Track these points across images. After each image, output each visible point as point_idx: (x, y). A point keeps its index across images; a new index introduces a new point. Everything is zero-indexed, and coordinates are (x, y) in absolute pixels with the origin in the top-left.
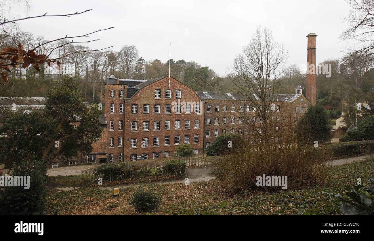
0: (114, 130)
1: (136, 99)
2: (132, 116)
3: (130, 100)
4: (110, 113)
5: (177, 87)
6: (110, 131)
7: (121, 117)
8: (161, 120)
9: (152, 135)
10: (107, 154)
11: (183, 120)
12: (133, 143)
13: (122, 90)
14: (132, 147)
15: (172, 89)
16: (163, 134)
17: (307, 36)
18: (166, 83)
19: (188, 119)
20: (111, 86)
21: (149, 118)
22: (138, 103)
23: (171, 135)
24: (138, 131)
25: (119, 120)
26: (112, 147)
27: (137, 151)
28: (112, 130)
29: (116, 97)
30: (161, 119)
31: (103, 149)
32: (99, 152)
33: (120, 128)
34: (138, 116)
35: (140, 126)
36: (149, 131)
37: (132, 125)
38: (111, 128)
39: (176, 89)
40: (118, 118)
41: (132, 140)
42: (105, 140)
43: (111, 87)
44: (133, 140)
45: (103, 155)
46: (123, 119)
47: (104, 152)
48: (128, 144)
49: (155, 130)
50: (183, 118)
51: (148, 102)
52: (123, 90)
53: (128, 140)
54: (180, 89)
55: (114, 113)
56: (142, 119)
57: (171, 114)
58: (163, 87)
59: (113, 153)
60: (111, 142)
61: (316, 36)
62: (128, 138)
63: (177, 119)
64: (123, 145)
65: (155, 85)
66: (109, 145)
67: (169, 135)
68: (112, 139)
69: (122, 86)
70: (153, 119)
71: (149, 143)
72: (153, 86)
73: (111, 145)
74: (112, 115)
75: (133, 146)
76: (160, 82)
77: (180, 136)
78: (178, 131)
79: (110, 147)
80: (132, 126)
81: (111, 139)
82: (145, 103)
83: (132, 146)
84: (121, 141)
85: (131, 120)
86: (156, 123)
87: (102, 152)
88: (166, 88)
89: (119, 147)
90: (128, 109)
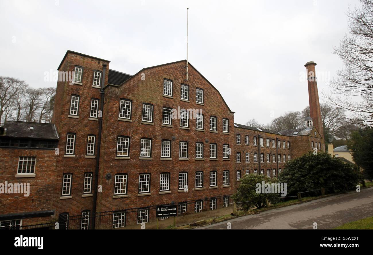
0: (74, 156)
1: (130, 90)
2: (120, 123)
3: (116, 89)
4: (69, 116)
5: (197, 83)
6: (65, 156)
7: (93, 127)
8: (174, 139)
9: (156, 168)
10: (52, 213)
11: (207, 142)
12: (119, 184)
13: (97, 71)
14: (117, 195)
15: (190, 84)
16: (177, 167)
17: (306, 66)
18: (181, 72)
19: (213, 141)
20: (75, 58)
21: (152, 131)
22: (133, 99)
23: (190, 169)
24: (131, 157)
25: (87, 133)
26: (66, 196)
27: (127, 204)
28: (70, 155)
29: (85, 82)
30: (173, 137)
31: (43, 203)
32: (33, 211)
33: (89, 152)
34: (132, 124)
35: (135, 147)
36: (151, 158)
37: (119, 143)
38: (68, 151)
39: (197, 86)
40: (87, 129)
41: (117, 177)
42: (49, 178)
43: (76, 60)
44: (120, 177)
45: (40, 218)
46: (97, 132)
47: (45, 210)
48: (108, 187)
49: (163, 158)
50: (207, 140)
51: (152, 101)
52: (101, 72)
53: (109, 177)
54: (202, 87)
55: (78, 117)
56: (138, 133)
57: (189, 129)
58: (176, 78)
59: (68, 211)
60: (65, 184)
61: (315, 64)
62: (108, 172)
63: (199, 139)
64: (93, 191)
65: (163, 70)
66: (59, 190)
67: (186, 168)
68: (69, 177)
69: (99, 63)
70: (159, 135)
71: (152, 186)
72: (161, 72)
73: (64, 192)
74: (72, 120)
75: (119, 192)
76: (171, 68)
77: (203, 172)
78: (200, 162)
79: (62, 198)
80: (119, 146)
81: (66, 177)
82: (146, 100)
83: (116, 192)
84: (89, 183)
85: (116, 133)
86: (165, 143)
87: (39, 210)
88: (181, 81)
89: (83, 196)
90: (112, 108)
